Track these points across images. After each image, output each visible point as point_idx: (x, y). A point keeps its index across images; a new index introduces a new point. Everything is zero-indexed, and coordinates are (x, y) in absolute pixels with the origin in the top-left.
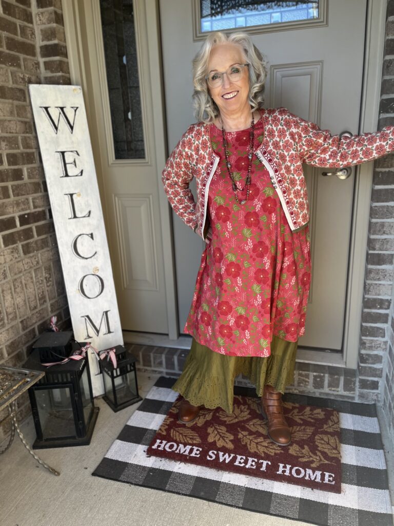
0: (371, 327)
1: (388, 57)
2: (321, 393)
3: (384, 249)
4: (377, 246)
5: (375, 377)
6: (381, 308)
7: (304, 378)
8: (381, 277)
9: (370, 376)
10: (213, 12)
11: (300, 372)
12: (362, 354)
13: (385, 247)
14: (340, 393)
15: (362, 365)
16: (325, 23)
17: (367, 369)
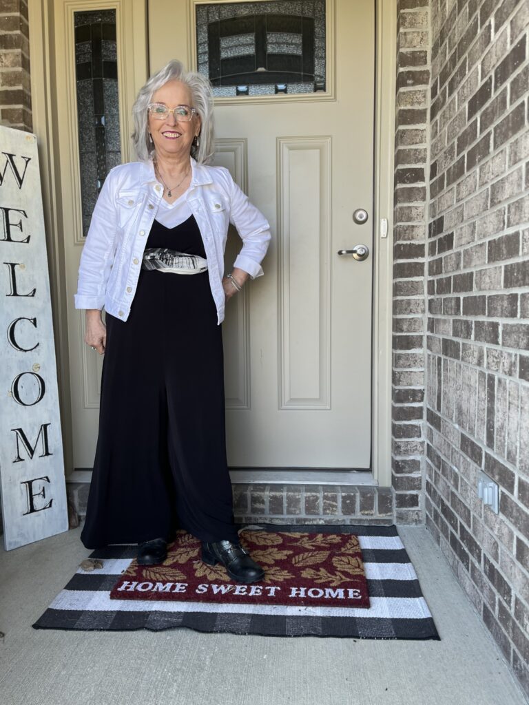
0: (405, 425)
1: (401, 127)
2: (352, 520)
3: (412, 330)
4: (405, 327)
5: (413, 490)
6: (414, 401)
7: (331, 503)
8: (412, 363)
9: (408, 490)
11: (326, 494)
12: (397, 461)
13: (413, 328)
14: (374, 517)
15: (398, 475)
16: (333, 97)
17: (404, 480)
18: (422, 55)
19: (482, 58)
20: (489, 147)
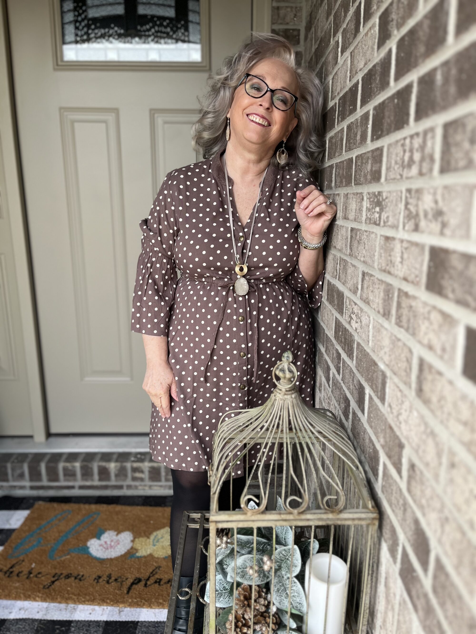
10: (78, 39)
16: (208, 68)
18: (295, 33)
19: (333, 74)
20: (331, 181)
